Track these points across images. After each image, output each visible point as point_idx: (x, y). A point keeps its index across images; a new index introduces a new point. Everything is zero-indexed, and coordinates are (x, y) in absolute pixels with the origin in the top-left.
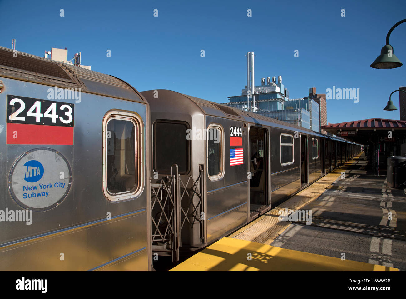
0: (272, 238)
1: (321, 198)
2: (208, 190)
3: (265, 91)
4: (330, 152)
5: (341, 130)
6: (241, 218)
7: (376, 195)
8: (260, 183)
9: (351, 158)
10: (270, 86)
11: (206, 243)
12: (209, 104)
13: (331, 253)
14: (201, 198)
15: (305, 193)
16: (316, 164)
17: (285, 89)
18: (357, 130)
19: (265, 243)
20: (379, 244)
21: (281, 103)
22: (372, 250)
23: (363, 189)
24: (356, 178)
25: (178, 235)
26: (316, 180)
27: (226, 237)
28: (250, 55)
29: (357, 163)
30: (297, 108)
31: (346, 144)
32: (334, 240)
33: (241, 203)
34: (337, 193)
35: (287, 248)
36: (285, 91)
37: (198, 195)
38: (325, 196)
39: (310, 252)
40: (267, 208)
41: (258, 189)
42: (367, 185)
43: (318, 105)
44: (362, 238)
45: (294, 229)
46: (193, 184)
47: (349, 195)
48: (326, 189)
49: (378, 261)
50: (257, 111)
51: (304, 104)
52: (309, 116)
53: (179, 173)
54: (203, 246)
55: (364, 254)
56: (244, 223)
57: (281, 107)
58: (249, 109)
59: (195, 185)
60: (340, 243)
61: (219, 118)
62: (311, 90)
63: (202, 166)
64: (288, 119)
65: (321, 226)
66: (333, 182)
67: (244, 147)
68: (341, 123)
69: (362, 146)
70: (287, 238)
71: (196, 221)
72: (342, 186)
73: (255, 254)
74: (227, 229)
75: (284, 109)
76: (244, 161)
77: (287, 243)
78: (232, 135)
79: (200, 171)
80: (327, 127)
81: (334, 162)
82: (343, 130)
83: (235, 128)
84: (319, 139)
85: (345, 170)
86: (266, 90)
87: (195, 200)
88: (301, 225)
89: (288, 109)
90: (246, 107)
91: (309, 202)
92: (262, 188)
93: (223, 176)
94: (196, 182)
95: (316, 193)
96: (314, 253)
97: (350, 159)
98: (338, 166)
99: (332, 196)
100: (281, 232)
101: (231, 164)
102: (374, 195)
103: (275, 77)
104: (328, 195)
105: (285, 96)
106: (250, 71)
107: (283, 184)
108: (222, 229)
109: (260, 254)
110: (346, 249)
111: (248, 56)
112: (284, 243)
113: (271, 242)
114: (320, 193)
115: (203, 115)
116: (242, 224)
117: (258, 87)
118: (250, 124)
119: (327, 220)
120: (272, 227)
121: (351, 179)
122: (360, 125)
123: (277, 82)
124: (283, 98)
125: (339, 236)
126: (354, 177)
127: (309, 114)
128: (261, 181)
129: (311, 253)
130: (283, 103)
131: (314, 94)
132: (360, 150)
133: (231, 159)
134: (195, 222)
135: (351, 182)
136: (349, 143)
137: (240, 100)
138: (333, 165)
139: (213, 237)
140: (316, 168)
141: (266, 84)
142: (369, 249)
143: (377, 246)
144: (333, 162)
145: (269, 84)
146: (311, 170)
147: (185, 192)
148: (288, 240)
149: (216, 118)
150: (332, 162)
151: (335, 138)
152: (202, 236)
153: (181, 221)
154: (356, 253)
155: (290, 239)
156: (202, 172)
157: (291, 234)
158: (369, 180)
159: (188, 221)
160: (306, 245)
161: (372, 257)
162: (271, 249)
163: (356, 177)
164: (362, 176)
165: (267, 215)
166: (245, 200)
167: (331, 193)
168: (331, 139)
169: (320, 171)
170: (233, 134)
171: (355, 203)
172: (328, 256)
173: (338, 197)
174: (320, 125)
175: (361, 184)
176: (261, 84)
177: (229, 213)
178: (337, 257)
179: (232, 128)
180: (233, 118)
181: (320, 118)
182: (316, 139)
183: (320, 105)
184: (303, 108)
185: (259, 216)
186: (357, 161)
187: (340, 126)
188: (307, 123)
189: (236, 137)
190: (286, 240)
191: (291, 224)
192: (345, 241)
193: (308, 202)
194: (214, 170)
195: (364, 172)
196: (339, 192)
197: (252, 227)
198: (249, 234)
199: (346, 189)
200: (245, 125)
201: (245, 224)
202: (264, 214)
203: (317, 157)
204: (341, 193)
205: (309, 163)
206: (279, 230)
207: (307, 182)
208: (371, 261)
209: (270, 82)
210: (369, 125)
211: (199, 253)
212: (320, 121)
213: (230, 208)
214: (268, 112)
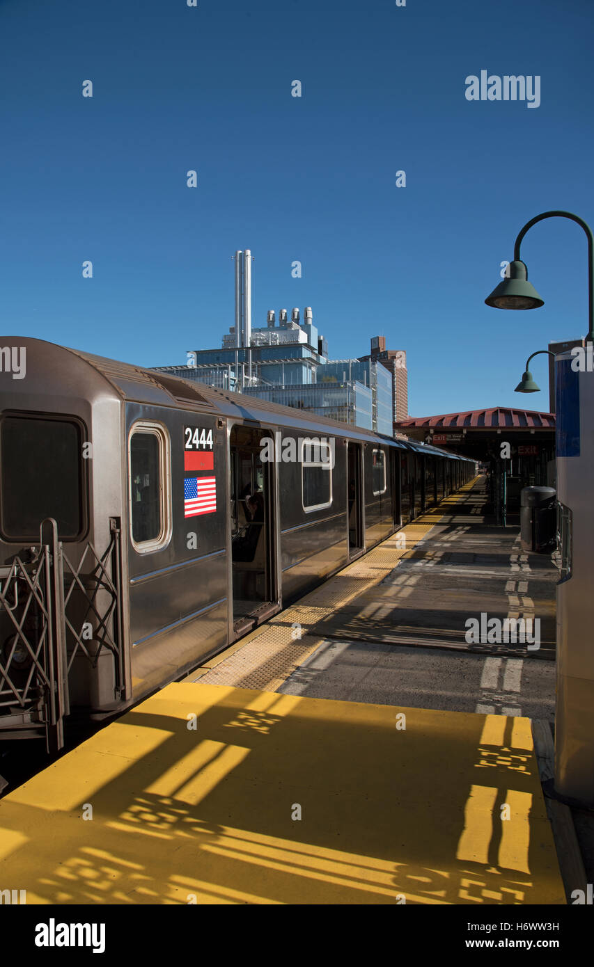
0: (281, 676)
1: (389, 578)
2: (131, 576)
3: (276, 340)
4: (412, 480)
5: (432, 431)
6: (211, 636)
7: (498, 568)
8: (256, 552)
9: (454, 489)
10: (286, 329)
11: (129, 700)
12: (136, 374)
13: (403, 699)
14: (114, 596)
15: (357, 569)
16: (381, 505)
17: (319, 337)
18: (465, 432)
19: (264, 689)
20: (498, 671)
21: (310, 368)
22: (485, 684)
23: (475, 555)
24: (461, 532)
25: (61, 687)
26: (381, 541)
27: (178, 681)
28: (243, 257)
29: (466, 501)
30: (344, 381)
31: (445, 459)
32: (412, 669)
33: (212, 600)
34: (424, 566)
35: (314, 697)
36: (320, 343)
37: (107, 588)
38: (398, 575)
39: (360, 702)
40: (273, 609)
41: (252, 566)
42: (483, 547)
43: (389, 375)
44: (466, 660)
45: (328, 652)
46: (97, 564)
47: (446, 569)
48: (400, 559)
49: (493, 705)
50: (256, 386)
51: (359, 371)
52: (371, 397)
53: (59, 540)
54: (123, 708)
55: (469, 695)
56: (220, 646)
57: (310, 376)
58: (239, 381)
59: (99, 565)
60: (423, 675)
61: (157, 408)
62: (375, 341)
63: (118, 519)
64: (325, 404)
65: (386, 641)
66: (416, 543)
67: (217, 472)
68: (433, 417)
69: (477, 463)
70: (314, 673)
71: (104, 651)
72: (433, 552)
73: (243, 716)
74: (180, 663)
75: (316, 383)
76: (217, 505)
77: (314, 685)
78: (188, 446)
79: (113, 533)
80: (404, 425)
81: (420, 499)
82: (436, 432)
83: (197, 430)
84: (388, 451)
85: (443, 516)
86: (278, 338)
87: (102, 601)
88: (346, 643)
89: (325, 382)
90: (232, 375)
91: (364, 589)
92: (261, 564)
93: (167, 541)
94: (102, 560)
95: (379, 568)
96: (370, 703)
97: (452, 493)
98: (428, 508)
99: (411, 575)
100: (300, 662)
101: (186, 513)
102: (495, 568)
103: (297, 310)
104: (405, 573)
105: (320, 353)
106: (241, 294)
107: (310, 552)
108: (169, 664)
109: (253, 714)
110: (434, 688)
111: (238, 259)
112: (306, 686)
113: (279, 685)
114: (388, 569)
115: (119, 401)
116: (215, 649)
117: (260, 331)
118: (231, 420)
119: (399, 628)
120: (281, 650)
121: (453, 537)
122: (471, 422)
123: (302, 322)
124: (315, 358)
125: (421, 660)
126: (459, 531)
127: (371, 394)
128: (258, 548)
129: (364, 702)
130: (314, 369)
131: (381, 351)
132: (474, 473)
133: (186, 501)
134: (101, 652)
135: (452, 542)
136: (450, 457)
137: (218, 359)
138: (418, 506)
139: (147, 683)
140: (381, 514)
141: (277, 324)
142: (479, 684)
143: (494, 675)
144: (418, 499)
145: (285, 326)
146: (371, 518)
147: (77, 584)
148: (315, 678)
149: (151, 407)
150: (416, 499)
151: (422, 447)
152: (119, 685)
153: (67, 651)
154: (454, 694)
155: (321, 675)
156: (117, 535)
157: (321, 664)
158: (488, 536)
159: (83, 651)
160: (354, 684)
161: (484, 699)
162: (279, 699)
163: (462, 530)
164: (475, 529)
165: (271, 624)
166: (223, 593)
167: (411, 567)
168: (414, 450)
169: (390, 519)
170: (191, 443)
171: (458, 587)
172: (399, 705)
173: (426, 576)
174: (394, 418)
175: (471, 546)
176: (267, 323)
177: (184, 626)
178: (416, 707)
179: (188, 430)
180: (191, 407)
181: (394, 403)
182: (382, 452)
183: (393, 374)
184: (358, 380)
185: (255, 627)
186: (468, 496)
187: (430, 422)
188: (365, 413)
189: (198, 450)
190: (311, 678)
191: (322, 641)
192: (434, 671)
193: (361, 590)
194: (146, 529)
195: (479, 520)
196: (427, 565)
197: (238, 653)
198: (230, 670)
199: (441, 557)
200: (220, 424)
201: (223, 646)
202: (266, 622)
203: (383, 489)
204: (431, 567)
205: (366, 504)
206: (297, 657)
207: (361, 546)
208: (481, 709)
209: (286, 320)
210: (488, 422)
211: (113, 724)
212: (394, 410)
213: (185, 613)
214: (280, 387)
